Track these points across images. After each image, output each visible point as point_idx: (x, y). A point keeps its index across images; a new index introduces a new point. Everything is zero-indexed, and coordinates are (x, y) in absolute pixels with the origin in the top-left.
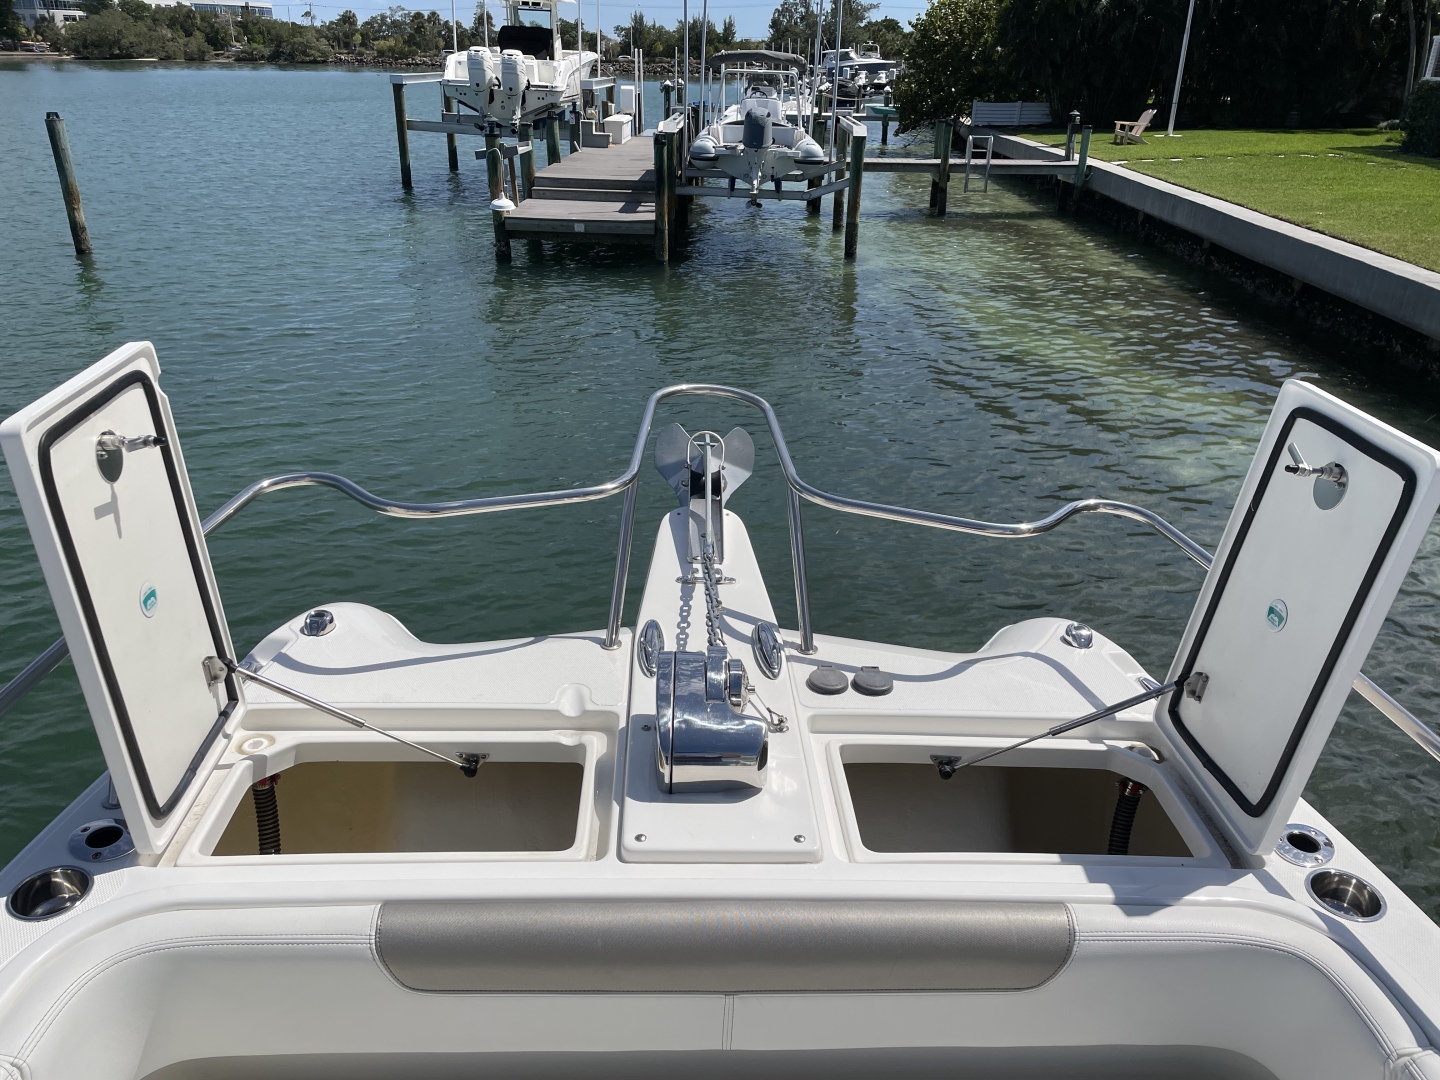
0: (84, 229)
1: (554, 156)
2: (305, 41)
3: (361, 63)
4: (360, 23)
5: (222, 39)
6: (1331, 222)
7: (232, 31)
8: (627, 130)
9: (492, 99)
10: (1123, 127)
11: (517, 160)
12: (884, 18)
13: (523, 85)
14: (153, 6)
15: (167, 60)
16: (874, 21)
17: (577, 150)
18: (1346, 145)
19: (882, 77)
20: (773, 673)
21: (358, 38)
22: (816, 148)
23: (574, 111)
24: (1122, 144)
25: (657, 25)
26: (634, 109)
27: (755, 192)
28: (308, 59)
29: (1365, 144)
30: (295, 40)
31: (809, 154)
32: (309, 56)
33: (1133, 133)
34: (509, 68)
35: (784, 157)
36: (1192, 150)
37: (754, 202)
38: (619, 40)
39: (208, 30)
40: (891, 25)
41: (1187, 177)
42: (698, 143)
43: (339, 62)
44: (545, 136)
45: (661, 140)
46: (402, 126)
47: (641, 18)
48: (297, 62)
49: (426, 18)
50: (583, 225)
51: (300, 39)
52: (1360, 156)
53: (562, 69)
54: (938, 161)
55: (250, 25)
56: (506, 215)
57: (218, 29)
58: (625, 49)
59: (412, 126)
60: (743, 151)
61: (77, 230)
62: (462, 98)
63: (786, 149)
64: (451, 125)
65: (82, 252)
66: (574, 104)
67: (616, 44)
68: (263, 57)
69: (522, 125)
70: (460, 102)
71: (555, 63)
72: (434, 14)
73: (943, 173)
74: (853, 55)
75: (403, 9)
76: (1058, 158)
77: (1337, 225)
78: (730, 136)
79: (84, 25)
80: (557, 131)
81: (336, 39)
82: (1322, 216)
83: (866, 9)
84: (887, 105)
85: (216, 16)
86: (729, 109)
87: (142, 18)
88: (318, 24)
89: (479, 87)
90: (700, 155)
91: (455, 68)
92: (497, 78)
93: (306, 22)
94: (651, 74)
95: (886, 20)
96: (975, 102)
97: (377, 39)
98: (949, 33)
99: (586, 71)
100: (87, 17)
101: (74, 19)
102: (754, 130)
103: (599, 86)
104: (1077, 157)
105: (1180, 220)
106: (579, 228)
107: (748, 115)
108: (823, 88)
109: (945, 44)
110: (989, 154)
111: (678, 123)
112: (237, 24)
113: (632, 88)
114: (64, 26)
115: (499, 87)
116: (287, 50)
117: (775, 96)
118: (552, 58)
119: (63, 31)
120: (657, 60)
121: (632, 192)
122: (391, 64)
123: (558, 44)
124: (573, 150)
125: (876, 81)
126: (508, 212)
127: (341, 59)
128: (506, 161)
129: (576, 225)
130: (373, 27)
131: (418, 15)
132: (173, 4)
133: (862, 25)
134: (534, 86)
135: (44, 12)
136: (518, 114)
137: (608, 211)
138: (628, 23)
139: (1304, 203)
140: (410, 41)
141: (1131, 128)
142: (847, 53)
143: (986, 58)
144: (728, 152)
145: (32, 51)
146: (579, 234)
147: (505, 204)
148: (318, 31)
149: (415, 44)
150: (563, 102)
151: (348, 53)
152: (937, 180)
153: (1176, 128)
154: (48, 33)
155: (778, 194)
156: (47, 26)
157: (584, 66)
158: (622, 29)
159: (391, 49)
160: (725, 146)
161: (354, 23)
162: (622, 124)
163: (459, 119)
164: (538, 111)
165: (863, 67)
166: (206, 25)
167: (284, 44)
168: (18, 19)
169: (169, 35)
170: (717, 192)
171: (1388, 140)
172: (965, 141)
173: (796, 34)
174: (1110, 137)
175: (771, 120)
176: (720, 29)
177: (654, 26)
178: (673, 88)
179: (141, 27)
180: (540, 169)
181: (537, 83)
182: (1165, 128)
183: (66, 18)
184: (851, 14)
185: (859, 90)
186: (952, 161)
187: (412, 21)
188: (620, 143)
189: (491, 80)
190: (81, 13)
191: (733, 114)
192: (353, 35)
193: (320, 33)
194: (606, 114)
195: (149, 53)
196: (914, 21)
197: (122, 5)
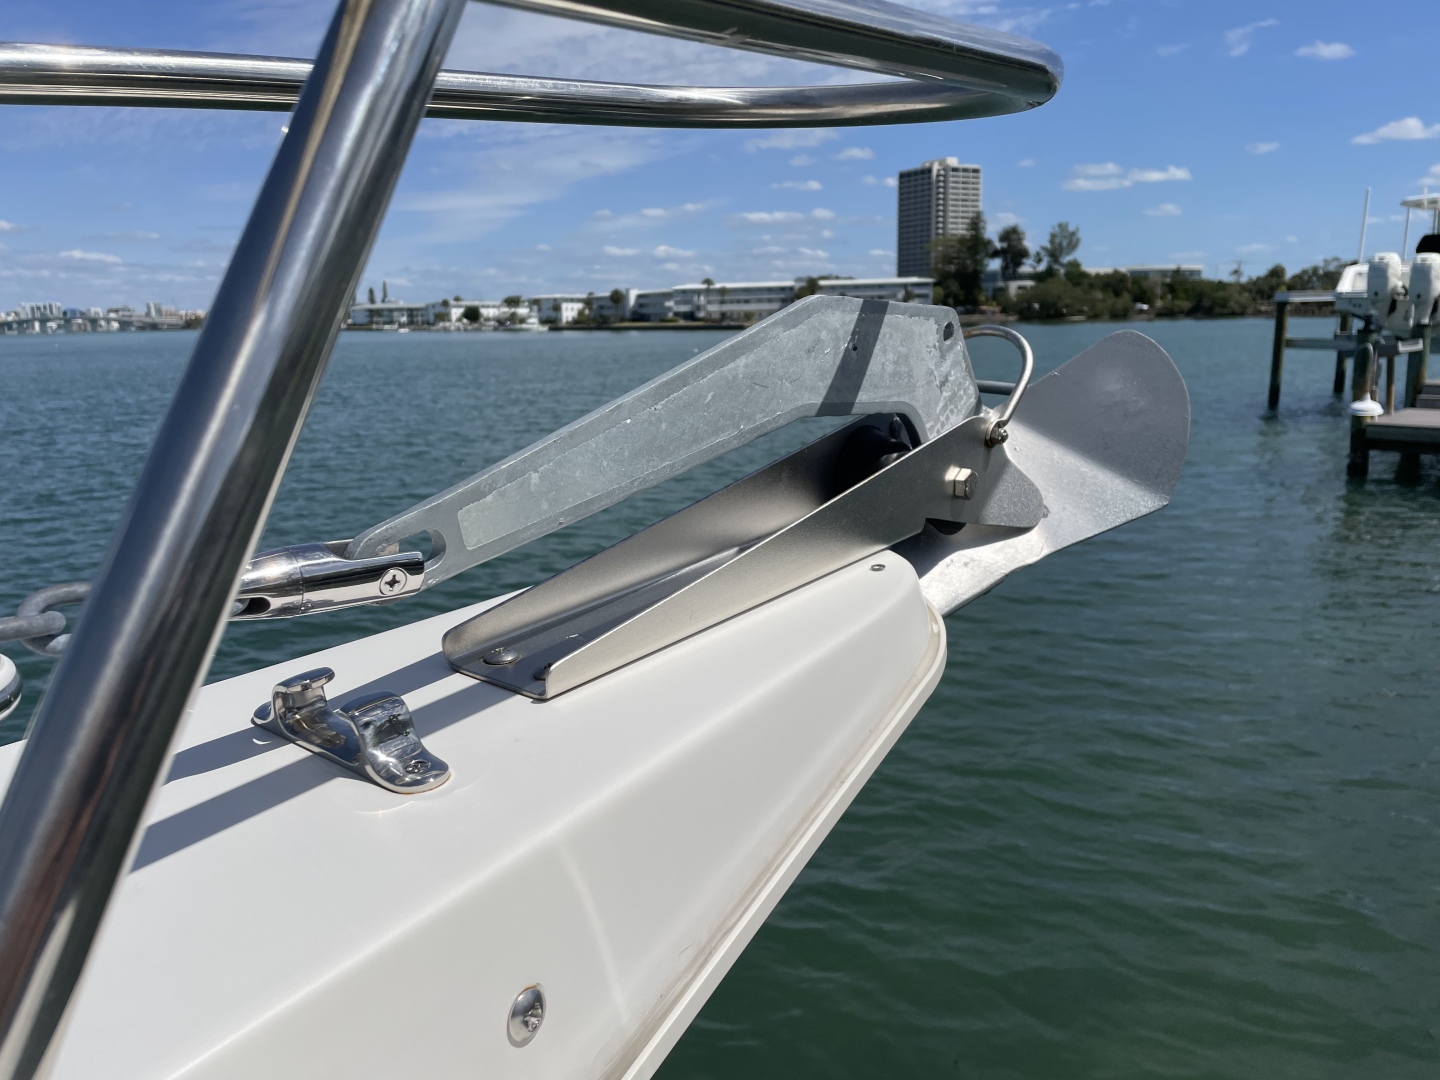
2: (1226, 295)
4: (1288, 275)
7: (1159, 291)
9: (1392, 308)
14: (1094, 274)
15: (1094, 317)
21: (1284, 290)
30: (1218, 295)
32: (1227, 308)
48: (1215, 314)
51: (1222, 294)
55: (1177, 285)
56: (1369, 421)
57: (1146, 288)
59: (1291, 344)
62: (1355, 310)
68: (1182, 311)
79: (1032, 292)
81: (1260, 292)
85: (1147, 280)
87: (1081, 284)
88: (1244, 280)
89: (1377, 298)
91: (1353, 279)
92: (1403, 286)
93: (1232, 279)
100: (1036, 286)
101: (1025, 289)
112: (1165, 284)
114: (1015, 294)
115: (1404, 295)
116: (1207, 304)
119: (1014, 298)
126: (1372, 417)
130: (1301, 278)
132: (1112, 272)
135: (1003, 284)
145: (986, 314)
147: (1370, 408)
148: (1242, 286)
154: (1002, 300)
156: (1002, 294)
161: (1283, 276)
163: (1351, 335)
166: (1136, 287)
167: (1206, 299)
168: (982, 290)
169: (1101, 297)
179: (1078, 291)
183: (1018, 288)
189: (1394, 288)
190: (1033, 283)
192: (1279, 286)
193: (1243, 288)
195: (1080, 312)
197: (1068, 275)
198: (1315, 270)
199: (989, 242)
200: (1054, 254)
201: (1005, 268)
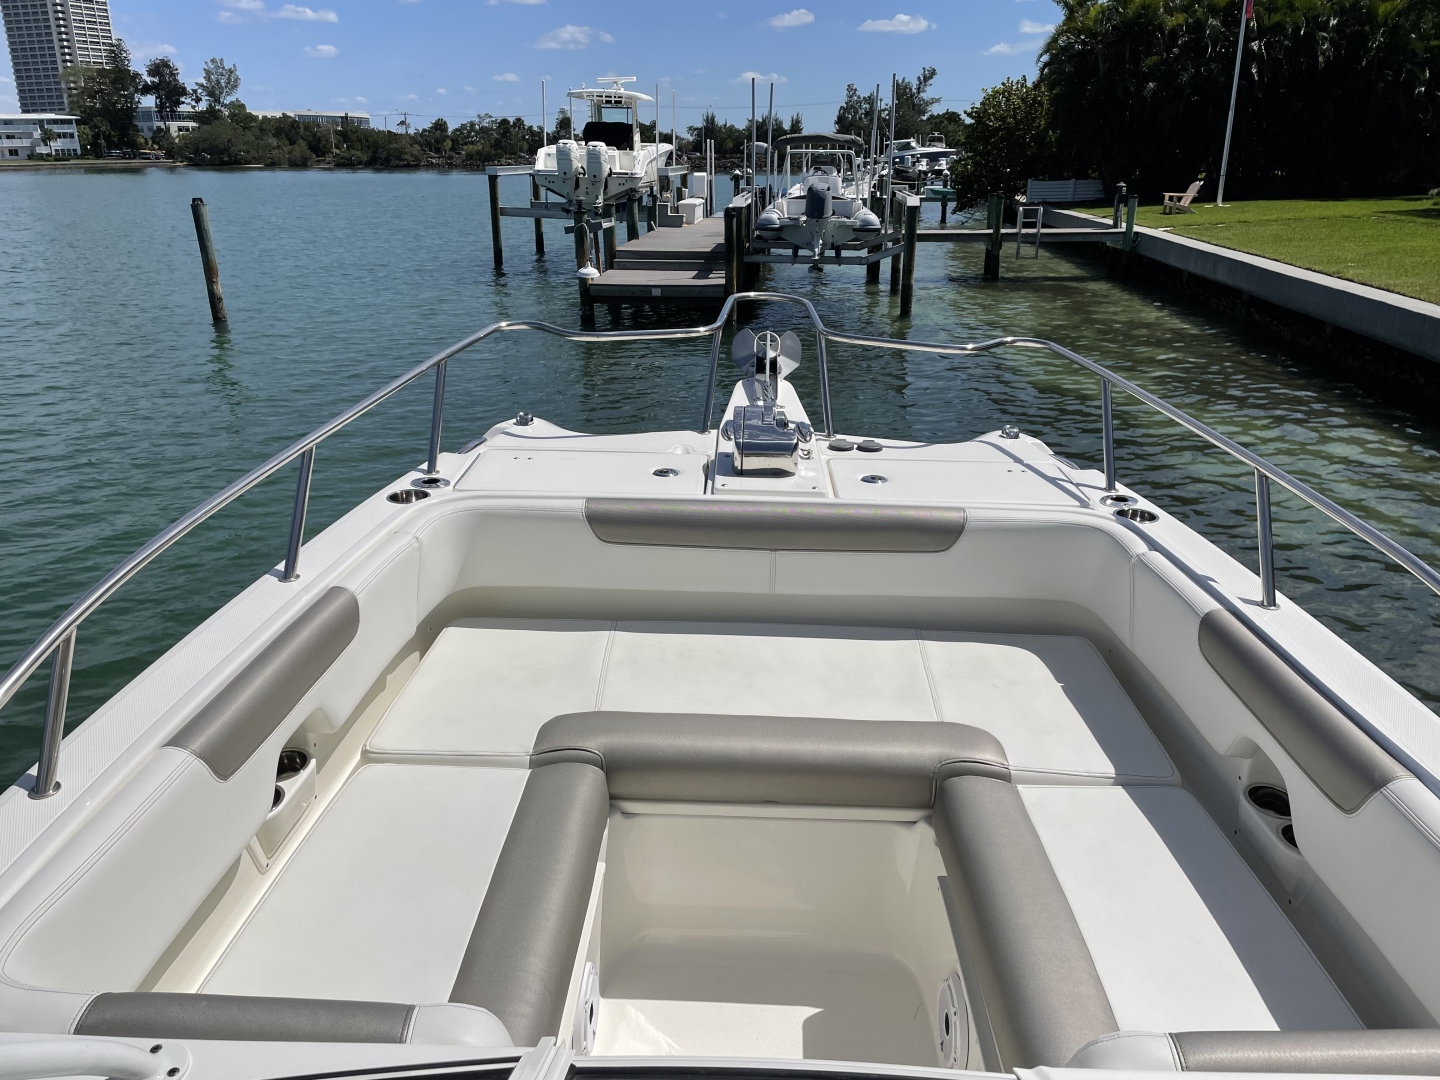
0: (220, 299)
1: (633, 234)
2: (399, 146)
3: (449, 166)
4: (450, 129)
5: (324, 147)
6: (1362, 271)
7: (333, 139)
8: (699, 212)
9: (577, 185)
10: (1171, 198)
11: (600, 234)
12: (945, 111)
13: (606, 171)
14: (260, 118)
15: (272, 165)
16: (936, 114)
17: (653, 229)
18: (1391, 209)
19: (943, 164)
20: (805, 440)
21: (448, 144)
22: (873, 218)
23: (651, 195)
24: (1170, 213)
25: (728, 125)
26: (706, 193)
27: (817, 258)
28: (402, 163)
29: (1411, 208)
30: (391, 146)
31: (866, 223)
32: (402, 160)
33: (1182, 203)
34: (594, 158)
35: (843, 226)
36: (1238, 216)
37: (816, 268)
38: (691, 139)
39: (311, 139)
40: (952, 117)
41: (1229, 239)
42: (764, 215)
43: (430, 166)
44: (625, 218)
45: (730, 214)
46: (496, 212)
47: (713, 118)
48: (392, 166)
49: (512, 123)
50: (659, 290)
51: (395, 145)
52: (1403, 217)
53: (641, 158)
54: (991, 231)
55: (349, 133)
56: (590, 282)
57: (320, 138)
58: (697, 146)
59: (505, 212)
60: (805, 222)
61: (215, 301)
62: (551, 186)
63: (845, 219)
64: (538, 211)
65: (219, 320)
66: (652, 188)
67: (688, 142)
68: (360, 163)
69: (606, 205)
70: (548, 189)
71: (635, 153)
72: (519, 120)
73: (995, 242)
74: (913, 144)
75: (491, 117)
76: (1108, 226)
77: (1365, 273)
78: (793, 209)
79: (196, 134)
80: (636, 211)
81: (429, 145)
82: (1354, 267)
83: (928, 104)
84: (945, 186)
85: (318, 126)
86: (794, 188)
87: (249, 128)
88: (411, 131)
89: (566, 176)
90: (766, 226)
91: (545, 159)
92: (582, 167)
93: (401, 130)
94: (721, 169)
95: (947, 113)
96: (1029, 181)
97: (466, 144)
98: (1003, 119)
99: (663, 160)
100: (199, 128)
101: (187, 130)
102: (815, 202)
103: (675, 173)
104: (1124, 225)
105: (1221, 276)
106: (656, 293)
107: (810, 189)
108: (884, 172)
109: (999, 129)
110: (1039, 224)
111: (746, 200)
112: (337, 132)
113: (704, 174)
114: (178, 136)
115: (584, 175)
116: (383, 155)
117: (835, 173)
118: (632, 149)
119: (177, 141)
120: (728, 156)
121: (704, 262)
122: (478, 166)
123: (637, 137)
124: (650, 229)
125: (937, 168)
126: (592, 279)
127: (432, 163)
128: (592, 235)
129: (653, 290)
130: (462, 133)
131: (505, 122)
132: (278, 115)
133: (925, 118)
134: (615, 174)
135: (161, 124)
136: (600, 200)
137: (684, 278)
138: (700, 123)
139: (1339, 258)
140: (497, 144)
141: (1180, 199)
142: (909, 143)
143: (1039, 139)
144: (791, 223)
145: (149, 159)
146: (656, 297)
147: (591, 272)
148: (412, 138)
149: (501, 148)
150: (641, 187)
151: (439, 158)
152: (990, 248)
153: (1225, 200)
154: (165, 143)
155: (838, 260)
156: (163, 137)
157: (661, 155)
158: (696, 129)
159: (479, 153)
160: (789, 218)
161: (446, 129)
162: (695, 206)
163: (547, 206)
164: (618, 196)
165: (923, 155)
166: (309, 134)
167: (381, 150)
168: (138, 131)
169: (275, 144)
170: (782, 259)
171: (1435, 204)
172: (1015, 213)
173: (860, 128)
174: (1159, 208)
175: (831, 194)
176: (787, 126)
177: (725, 126)
178: (742, 177)
179: (249, 136)
180: (622, 244)
181: (618, 170)
182: (1214, 200)
183: (180, 129)
184: (914, 109)
185: (919, 175)
186: (1003, 231)
187: (499, 127)
188: (692, 223)
189: (577, 169)
190: (194, 124)
191: (797, 190)
192: (444, 140)
194: (680, 197)
195: (256, 159)
196: (969, 110)
197: (232, 116)
198: (472, 124)
199: (137, 75)
200: (213, 93)
201: (161, 107)
